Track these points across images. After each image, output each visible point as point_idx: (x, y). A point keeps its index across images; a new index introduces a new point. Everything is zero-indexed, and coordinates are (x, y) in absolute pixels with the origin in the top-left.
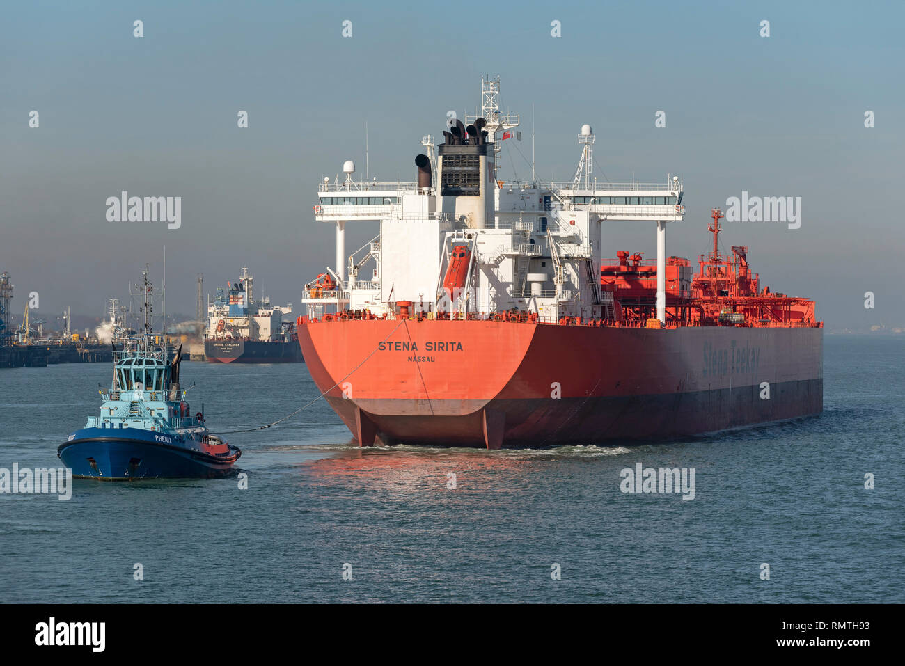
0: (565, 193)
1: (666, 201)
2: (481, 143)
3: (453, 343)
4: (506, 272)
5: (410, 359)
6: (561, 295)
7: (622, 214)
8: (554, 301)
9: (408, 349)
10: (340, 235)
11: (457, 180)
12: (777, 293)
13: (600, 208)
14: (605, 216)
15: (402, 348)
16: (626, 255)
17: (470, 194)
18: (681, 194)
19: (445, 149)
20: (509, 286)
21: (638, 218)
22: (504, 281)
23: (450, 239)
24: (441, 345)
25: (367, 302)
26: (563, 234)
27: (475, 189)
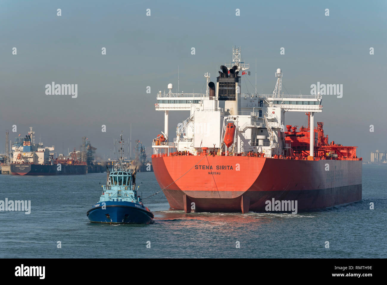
0: (269, 99)
1: (315, 103)
2: (236, 77)
3: (228, 166)
4: (248, 135)
5: (209, 173)
6: (272, 145)
7: (295, 109)
8: (269, 148)
9: (208, 169)
10: (166, 117)
11: (226, 93)
12: (338, 144)
13: (285, 106)
14: (287, 110)
15: (205, 168)
16: (290, 127)
17: (231, 99)
18: (321, 100)
19: (220, 79)
20: (249, 141)
21: (302, 111)
22: (247, 139)
23: (226, 120)
24: (223, 167)
25: (185, 148)
26: (269, 118)
27: (233, 97)
